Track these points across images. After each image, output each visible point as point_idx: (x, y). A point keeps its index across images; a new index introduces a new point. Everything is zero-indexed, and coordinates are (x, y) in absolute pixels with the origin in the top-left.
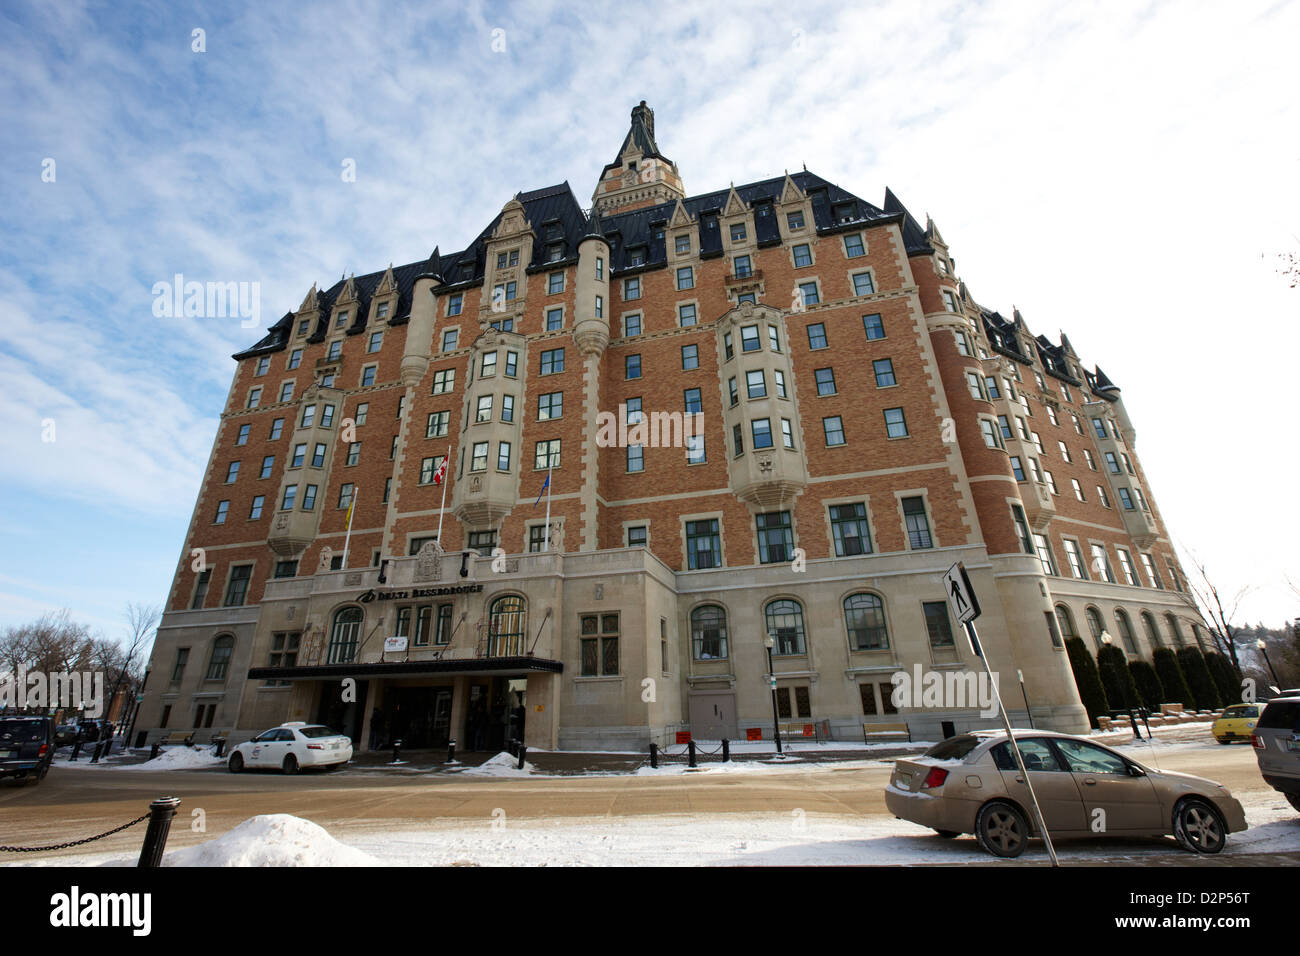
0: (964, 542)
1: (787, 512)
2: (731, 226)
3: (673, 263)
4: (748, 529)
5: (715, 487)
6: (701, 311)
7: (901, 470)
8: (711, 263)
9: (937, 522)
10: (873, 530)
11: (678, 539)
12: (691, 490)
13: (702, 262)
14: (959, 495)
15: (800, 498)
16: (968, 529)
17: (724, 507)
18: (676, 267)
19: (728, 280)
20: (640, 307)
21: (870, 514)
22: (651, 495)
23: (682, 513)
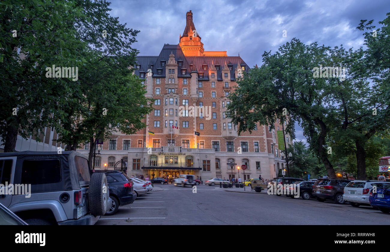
0: (264, 152)
1: (233, 142)
2: (225, 73)
3: (211, 80)
4: (225, 145)
5: (219, 135)
6: (217, 94)
7: (255, 137)
8: (220, 82)
9: (260, 147)
10: (249, 147)
11: (211, 145)
12: (214, 135)
13: (217, 81)
14: (265, 143)
15: (235, 140)
16: (265, 149)
17: (220, 139)
18: (211, 81)
19: (223, 87)
20: (203, 90)
21: (248, 144)
22: (205, 135)
23: (212, 139)
